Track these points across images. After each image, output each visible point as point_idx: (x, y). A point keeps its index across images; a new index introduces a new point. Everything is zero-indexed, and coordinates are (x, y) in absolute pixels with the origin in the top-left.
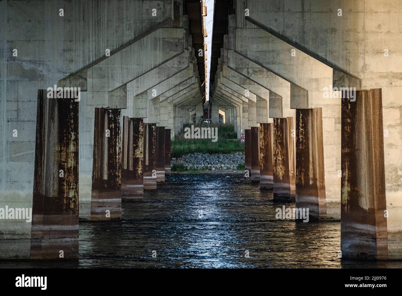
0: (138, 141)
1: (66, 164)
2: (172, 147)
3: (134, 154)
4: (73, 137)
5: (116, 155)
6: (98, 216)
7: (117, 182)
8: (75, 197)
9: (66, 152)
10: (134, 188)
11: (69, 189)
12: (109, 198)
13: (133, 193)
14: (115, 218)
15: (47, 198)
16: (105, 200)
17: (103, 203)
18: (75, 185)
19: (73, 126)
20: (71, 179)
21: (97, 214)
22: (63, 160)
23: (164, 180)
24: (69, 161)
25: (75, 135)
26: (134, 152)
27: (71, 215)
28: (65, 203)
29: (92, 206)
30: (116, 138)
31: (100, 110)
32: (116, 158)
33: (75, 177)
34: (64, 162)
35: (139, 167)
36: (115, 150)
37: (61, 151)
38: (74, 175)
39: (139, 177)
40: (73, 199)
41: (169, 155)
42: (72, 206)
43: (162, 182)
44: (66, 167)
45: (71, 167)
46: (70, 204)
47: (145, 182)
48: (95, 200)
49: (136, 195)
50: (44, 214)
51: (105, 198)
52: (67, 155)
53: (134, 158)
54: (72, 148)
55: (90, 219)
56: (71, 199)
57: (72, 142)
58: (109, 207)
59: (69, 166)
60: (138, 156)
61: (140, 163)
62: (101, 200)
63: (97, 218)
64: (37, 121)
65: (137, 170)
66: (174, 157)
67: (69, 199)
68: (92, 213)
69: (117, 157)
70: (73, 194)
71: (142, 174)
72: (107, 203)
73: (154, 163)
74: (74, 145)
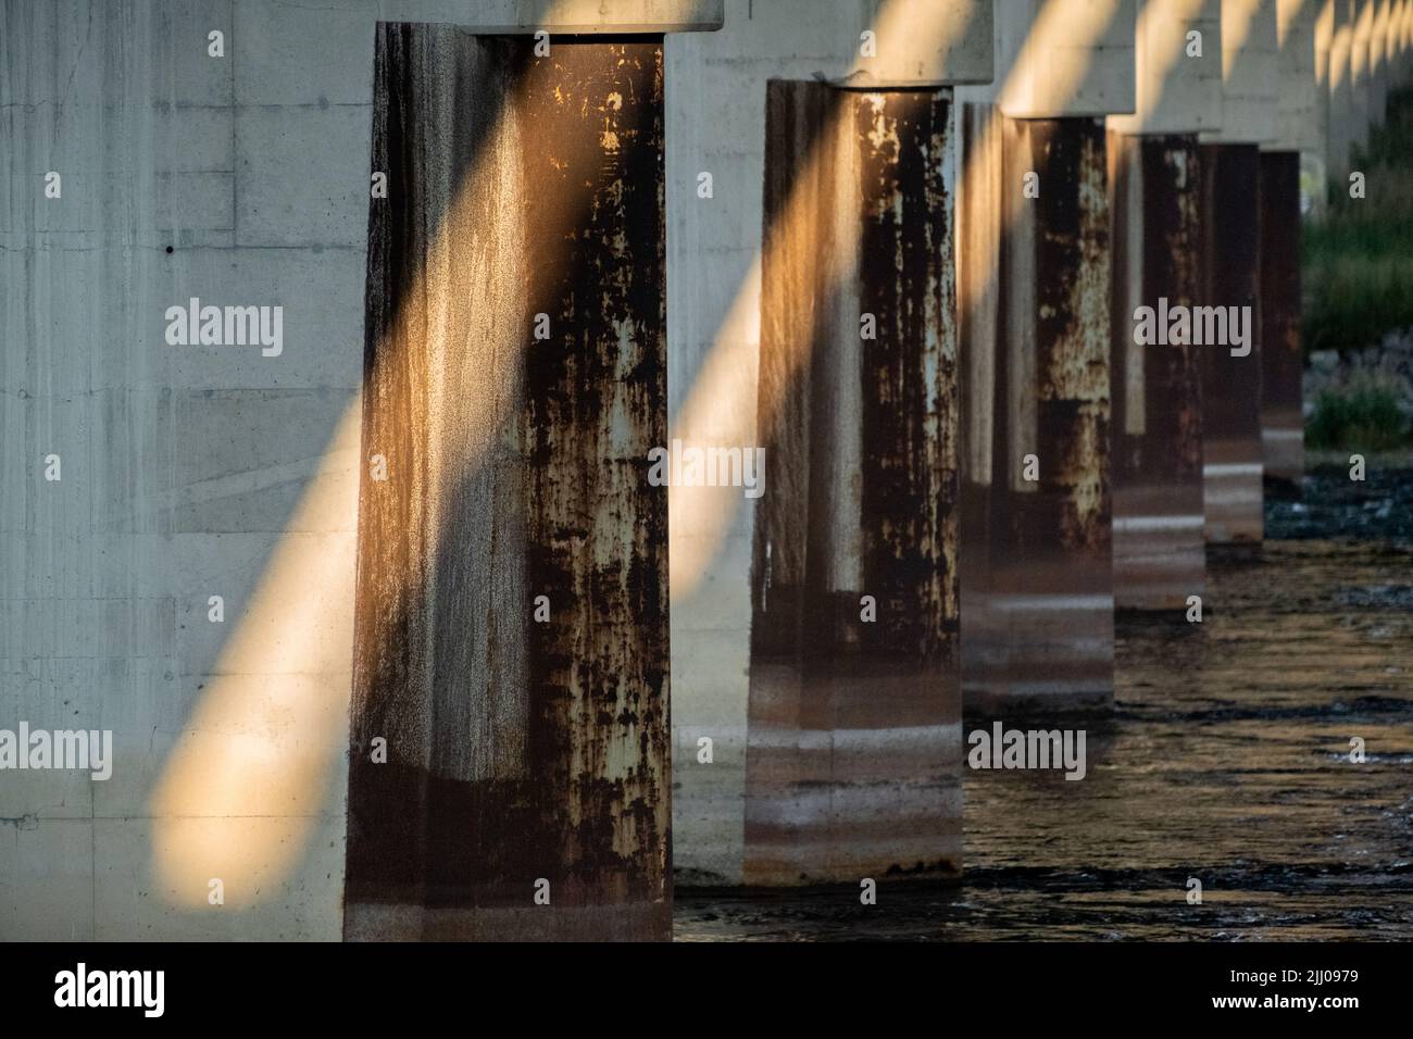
0: (1073, 278)
1: (578, 543)
2: (1311, 274)
3: (1043, 375)
4: (628, 355)
5: (920, 415)
6: (798, 853)
7: (932, 608)
8: (642, 775)
9: (582, 462)
10: (1047, 620)
11: (605, 720)
12: (872, 724)
13: (1040, 657)
14: (920, 867)
15: (450, 794)
16: (844, 738)
17: (832, 756)
18: (646, 691)
19: (622, 278)
20: (619, 647)
21: (792, 834)
22: (558, 515)
23: (1254, 527)
24: (603, 522)
25: (638, 338)
26: (1045, 360)
27: (619, 906)
28: (576, 819)
29: (749, 781)
30: (918, 295)
31: (800, 98)
32: (920, 436)
33: (642, 638)
34: (565, 534)
35: (1079, 469)
36: (916, 381)
37: (541, 456)
38: (637, 620)
39: (1081, 539)
40: (633, 793)
41: (1293, 340)
42: (625, 841)
43: (1240, 541)
44: (577, 568)
45: (616, 566)
46: (606, 826)
47: (1128, 558)
48: (773, 739)
49: (1063, 671)
50: (431, 902)
51: (843, 724)
52: (587, 479)
53: (1041, 403)
54: (619, 429)
55: (736, 875)
56: (613, 791)
57: (621, 390)
58: (875, 785)
59: (602, 558)
60: (1070, 391)
61: (1088, 436)
62: (812, 740)
63: (788, 867)
64: (374, 247)
65: (1069, 490)
66: (1323, 346)
67: (601, 791)
68: (757, 832)
69: (931, 427)
70: (633, 758)
71: (1103, 517)
72: (859, 755)
73: (1185, 418)
74: (636, 408)
